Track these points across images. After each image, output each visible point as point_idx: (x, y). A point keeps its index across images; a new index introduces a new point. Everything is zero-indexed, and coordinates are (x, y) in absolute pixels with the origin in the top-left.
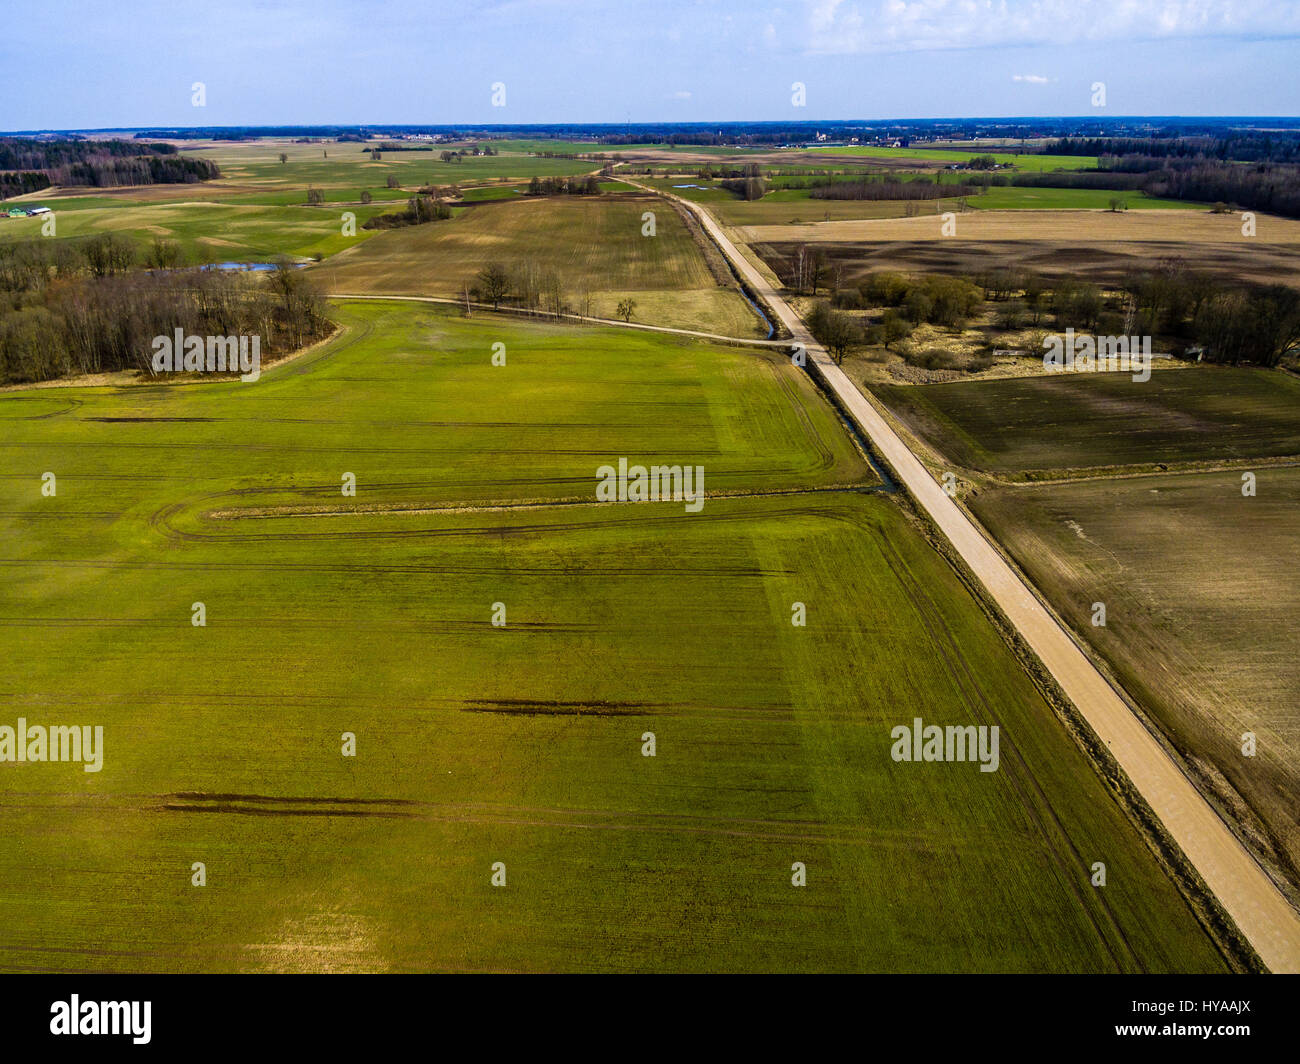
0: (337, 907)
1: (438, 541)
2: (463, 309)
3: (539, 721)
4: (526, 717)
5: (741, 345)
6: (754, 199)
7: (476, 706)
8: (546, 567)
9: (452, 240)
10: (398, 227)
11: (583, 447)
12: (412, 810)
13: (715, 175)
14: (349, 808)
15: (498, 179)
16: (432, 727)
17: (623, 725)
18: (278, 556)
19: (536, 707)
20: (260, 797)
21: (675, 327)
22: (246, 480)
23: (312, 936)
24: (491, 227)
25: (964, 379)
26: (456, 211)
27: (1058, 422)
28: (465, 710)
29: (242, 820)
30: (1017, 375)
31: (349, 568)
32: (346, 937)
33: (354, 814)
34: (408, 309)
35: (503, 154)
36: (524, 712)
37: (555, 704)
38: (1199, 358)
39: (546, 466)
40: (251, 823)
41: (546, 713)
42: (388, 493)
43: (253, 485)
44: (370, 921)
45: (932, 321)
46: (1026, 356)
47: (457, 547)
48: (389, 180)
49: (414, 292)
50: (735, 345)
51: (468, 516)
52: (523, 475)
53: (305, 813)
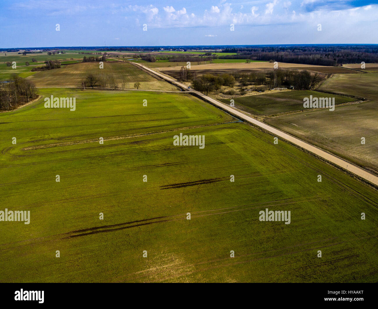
0: (162, 252)
1: (116, 147)
2: (82, 89)
3: (188, 188)
4: (183, 188)
5: (176, 93)
6: (154, 62)
7: (164, 187)
8: (157, 150)
9: (65, 73)
10: (44, 70)
11: (147, 119)
12: (166, 219)
13: (138, 57)
14: (143, 222)
15: (70, 59)
16: (155, 195)
17: (216, 185)
18: (60, 157)
19: (185, 184)
20: (107, 226)
21: (153, 90)
22: (32, 138)
23: (159, 264)
24: (77, 69)
25: (241, 97)
26: (62, 66)
27: (271, 104)
28: (162, 189)
29: (105, 234)
30: (253, 95)
31: (89, 157)
32: (172, 261)
33: (146, 224)
34: (62, 90)
35: (67, 53)
36: (182, 186)
37: (190, 183)
38: (293, 88)
39: (139, 125)
40: (110, 235)
41: (189, 185)
42: (89, 137)
43: (36, 139)
44: (177, 254)
45: (224, 85)
46: (253, 91)
47: (124, 148)
48: (32, 60)
49: (62, 86)
50: (174, 93)
51: (121, 140)
52: (132, 128)
53: (128, 227)
